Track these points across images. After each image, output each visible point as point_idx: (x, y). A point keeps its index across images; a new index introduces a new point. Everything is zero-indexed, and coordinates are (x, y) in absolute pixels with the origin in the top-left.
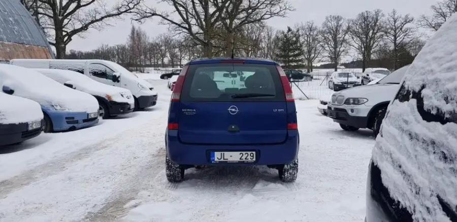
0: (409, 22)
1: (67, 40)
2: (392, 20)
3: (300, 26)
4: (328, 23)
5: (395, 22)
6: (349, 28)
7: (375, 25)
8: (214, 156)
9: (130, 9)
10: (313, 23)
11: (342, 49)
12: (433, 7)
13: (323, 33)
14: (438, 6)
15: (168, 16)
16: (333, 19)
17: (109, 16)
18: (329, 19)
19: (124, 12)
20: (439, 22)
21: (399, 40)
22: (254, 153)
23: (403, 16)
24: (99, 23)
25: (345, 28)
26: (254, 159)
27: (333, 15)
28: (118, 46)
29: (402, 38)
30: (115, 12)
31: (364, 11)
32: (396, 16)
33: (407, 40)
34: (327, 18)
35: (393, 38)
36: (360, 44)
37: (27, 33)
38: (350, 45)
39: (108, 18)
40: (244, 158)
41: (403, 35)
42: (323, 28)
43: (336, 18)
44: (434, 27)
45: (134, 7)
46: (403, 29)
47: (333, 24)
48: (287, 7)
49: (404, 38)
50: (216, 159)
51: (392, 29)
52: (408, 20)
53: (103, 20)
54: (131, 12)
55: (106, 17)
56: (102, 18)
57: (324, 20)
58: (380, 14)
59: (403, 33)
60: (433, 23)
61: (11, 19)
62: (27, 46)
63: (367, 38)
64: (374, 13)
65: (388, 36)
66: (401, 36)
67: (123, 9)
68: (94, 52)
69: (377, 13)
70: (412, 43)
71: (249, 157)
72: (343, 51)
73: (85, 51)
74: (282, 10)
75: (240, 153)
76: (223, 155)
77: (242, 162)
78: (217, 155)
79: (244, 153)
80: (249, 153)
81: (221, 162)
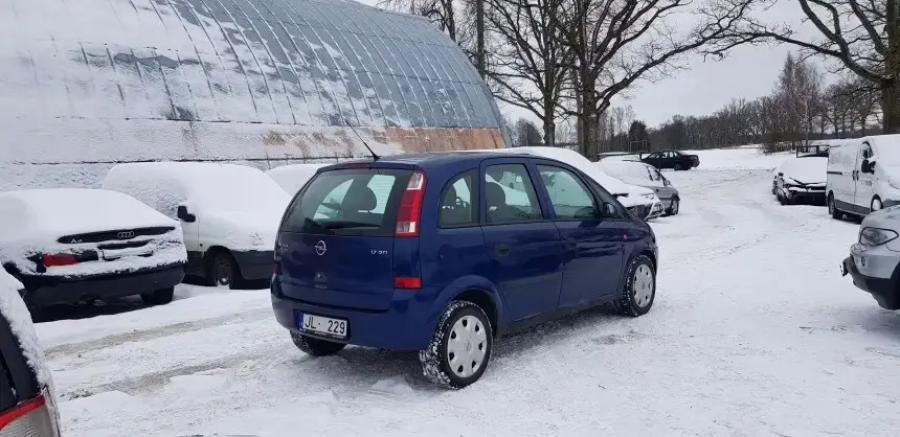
1: (601, 106)
8: (302, 321)
9: (722, 30)
15: (790, 32)
17: (679, 50)
19: (710, 38)
22: (345, 322)
24: (661, 67)
26: (345, 334)
28: (764, 99)
30: (693, 41)
37: (465, 109)
39: (677, 55)
40: (333, 328)
45: (730, 25)
50: (304, 327)
53: (667, 60)
54: (724, 36)
55: (672, 53)
56: (665, 57)
61: (442, 91)
62: (461, 130)
67: (708, 34)
68: (717, 116)
71: (339, 329)
73: (701, 115)
75: (328, 319)
76: (311, 320)
77: (329, 336)
78: (306, 318)
79: (334, 320)
80: (340, 321)
81: (307, 331)
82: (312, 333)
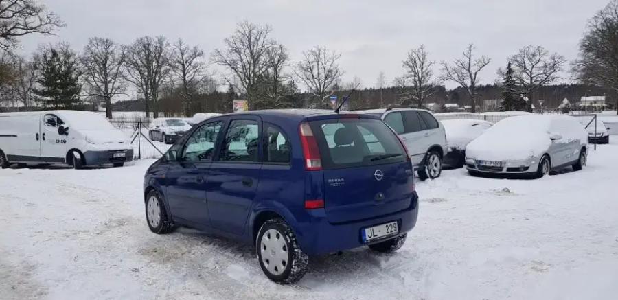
0: (199, 55)
2: (179, 51)
3: (47, 48)
4: (93, 48)
5: (182, 54)
6: (123, 57)
7: (160, 56)
8: (365, 235)
10: (68, 47)
11: (117, 85)
12: (226, 40)
13: (84, 61)
14: (231, 40)
16: (99, 44)
18: (94, 42)
20: (234, 58)
21: (188, 77)
22: (396, 222)
23: (192, 48)
25: (117, 56)
26: (397, 231)
27: (99, 38)
29: (192, 76)
31: (143, 36)
32: (183, 47)
33: (198, 77)
34: (91, 41)
35: (182, 74)
36: (140, 80)
38: (128, 80)
40: (389, 231)
41: (193, 71)
42: (85, 54)
43: (104, 42)
44: (229, 64)
46: (192, 64)
47: (100, 49)
48: (53, 22)
49: (194, 76)
50: (368, 238)
51: (180, 62)
52: (197, 54)
57: (87, 43)
58: (165, 43)
59: (193, 68)
60: (228, 59)
63: (149, 72)
64: (156, 40)
65: (175, 72)
66: (191, 72)
69: (160, 41)
70: (204, 82)
71: (393, 229)
72: (119, 88)
74: (43, 23)
75: (385, 225)
76: (372, 232)
77: (389, 236)
78: (368, 232)
79: (388, 224)
80: (392, 223)
81: (372, 241)
82: (376, 240)
